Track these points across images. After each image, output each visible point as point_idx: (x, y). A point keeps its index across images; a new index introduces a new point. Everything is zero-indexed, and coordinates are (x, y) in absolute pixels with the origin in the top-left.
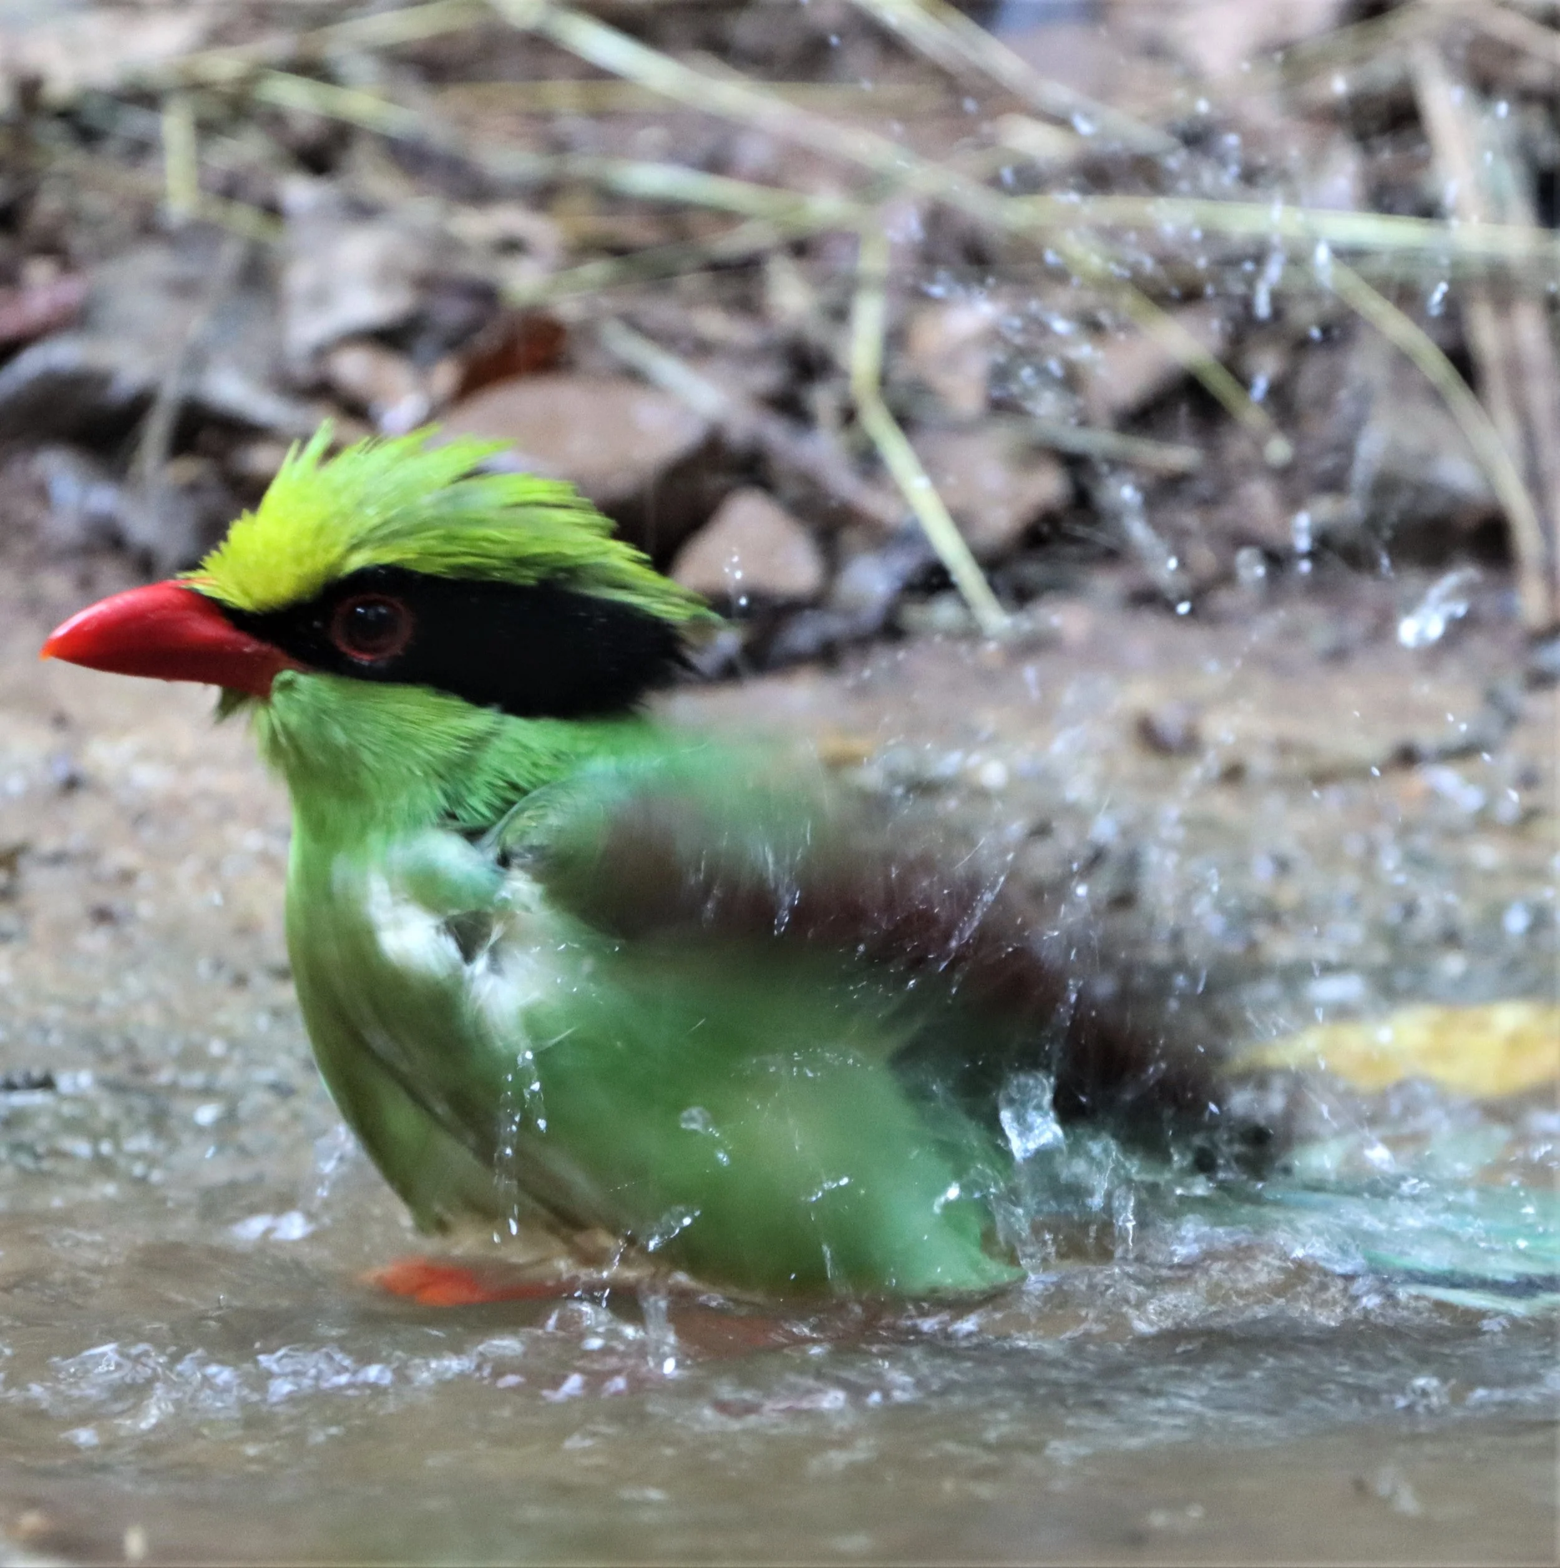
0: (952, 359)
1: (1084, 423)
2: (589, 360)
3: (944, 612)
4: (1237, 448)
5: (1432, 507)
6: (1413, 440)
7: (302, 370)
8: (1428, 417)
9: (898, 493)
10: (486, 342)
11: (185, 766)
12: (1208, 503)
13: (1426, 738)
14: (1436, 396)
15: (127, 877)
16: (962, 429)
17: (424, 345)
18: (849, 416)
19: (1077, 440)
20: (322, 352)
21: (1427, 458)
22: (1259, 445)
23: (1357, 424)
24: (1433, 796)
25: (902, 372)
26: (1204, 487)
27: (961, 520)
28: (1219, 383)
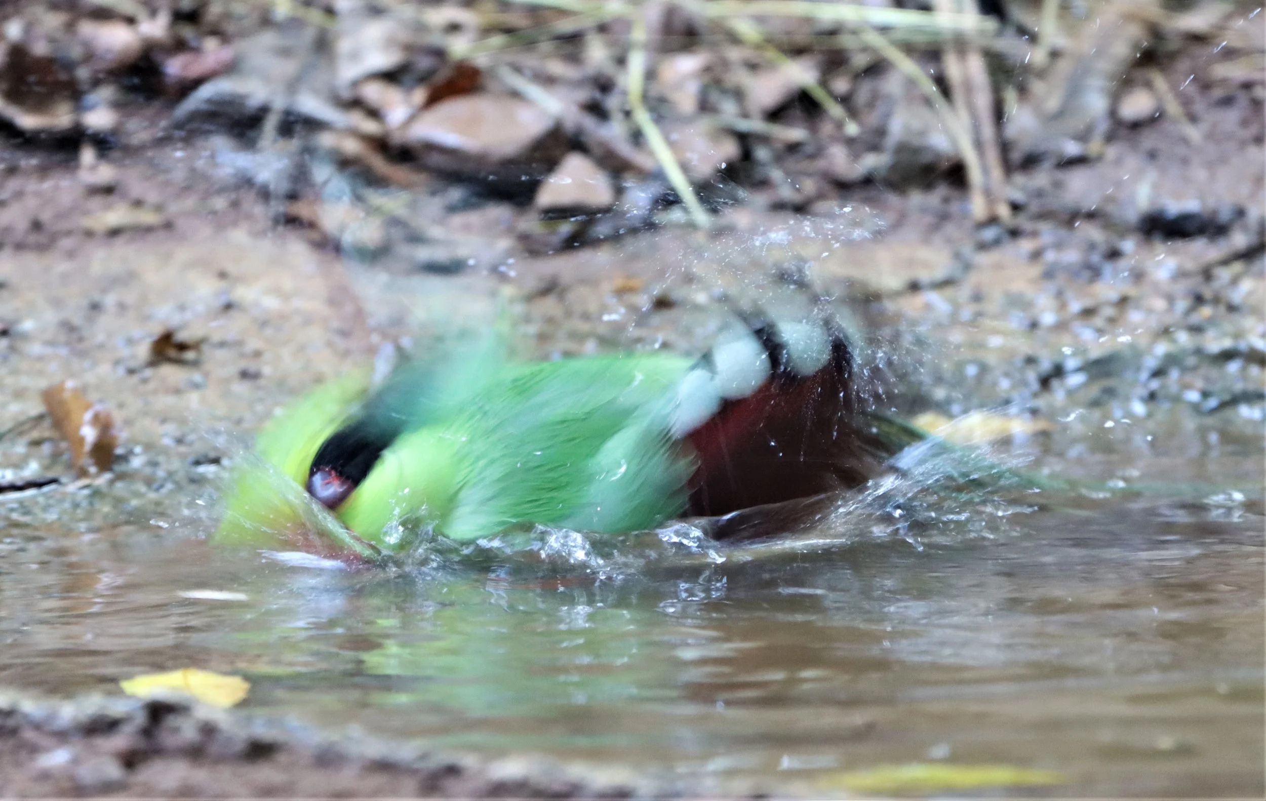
0: (679, 85)
1: (745, 115)
2: (491, 85)
3: (675, 215)
4: (827, 128)
5: (926, 159)
6: (916, 124)
7: (346, 94)
8: (924, 112)
9: (651, 154)
10: (443, 75)
11: (285, 296)
12: (813, 157)
13: (924, 276)
14: (927, 102)
15: (257, 354)
16: (687, 120)
17: (407, 79)
18: (628, 114)
19: (744, 125)
20: (356, 84)
21: (923, 133)
22: (840, 125)
23: (887, 116)
24: (928, 307)
25: (655, 90)
26: (809, 149)
27: (685, 168)
28: (819, 94)
